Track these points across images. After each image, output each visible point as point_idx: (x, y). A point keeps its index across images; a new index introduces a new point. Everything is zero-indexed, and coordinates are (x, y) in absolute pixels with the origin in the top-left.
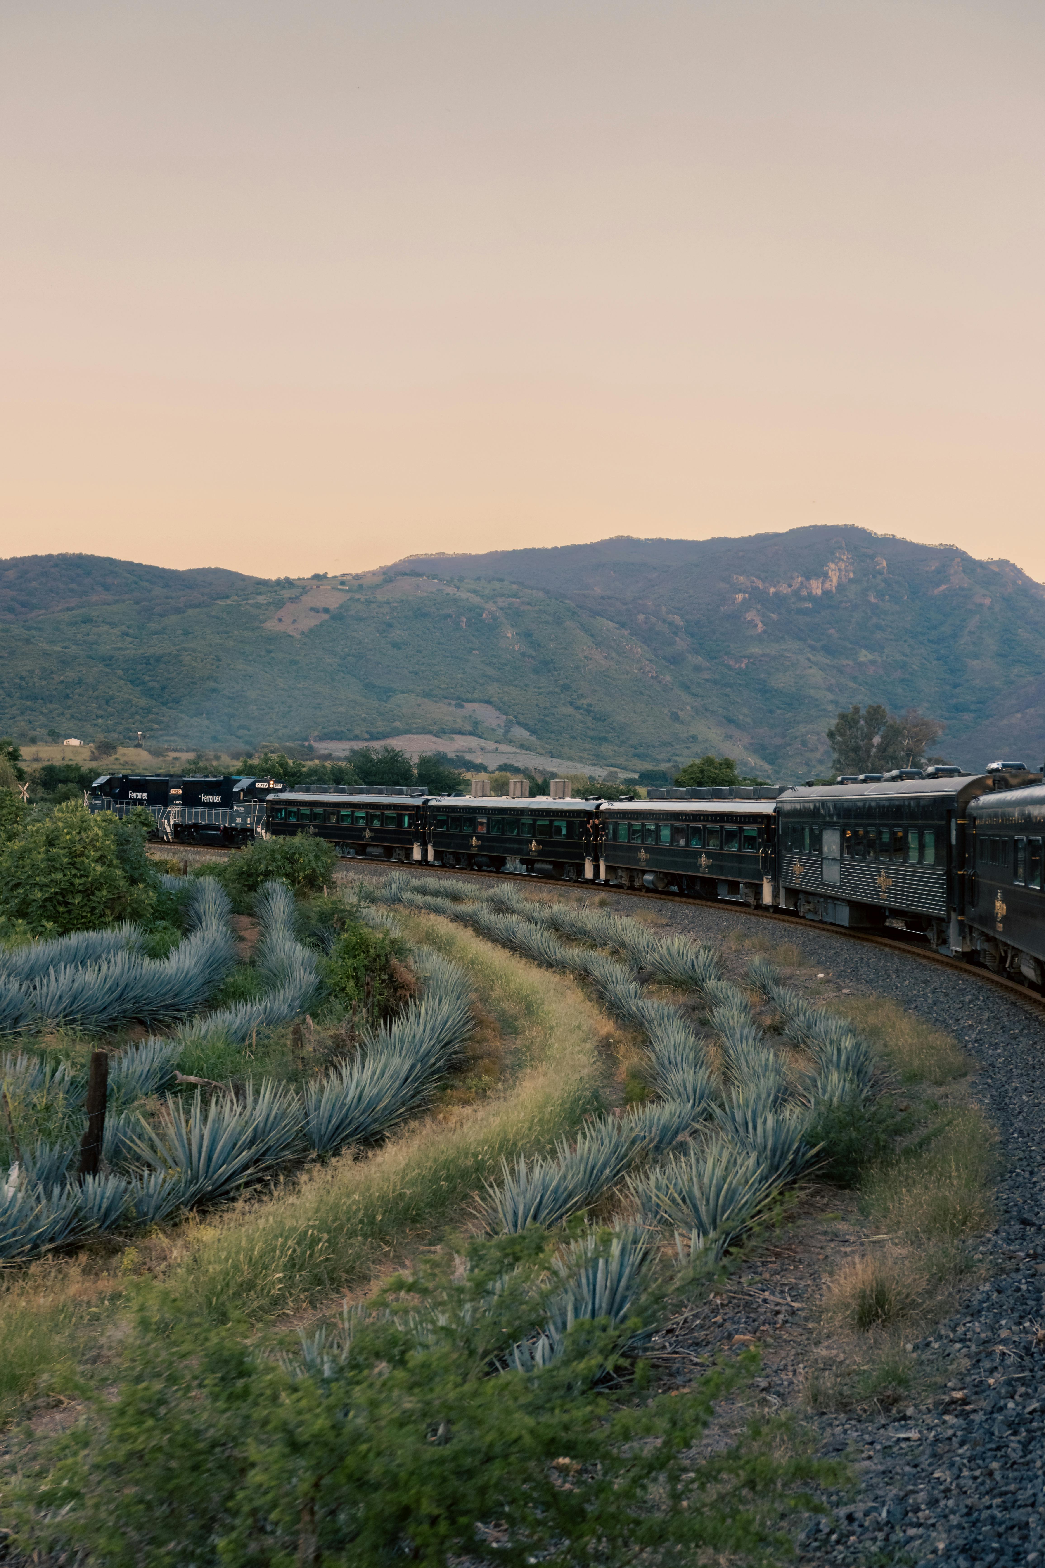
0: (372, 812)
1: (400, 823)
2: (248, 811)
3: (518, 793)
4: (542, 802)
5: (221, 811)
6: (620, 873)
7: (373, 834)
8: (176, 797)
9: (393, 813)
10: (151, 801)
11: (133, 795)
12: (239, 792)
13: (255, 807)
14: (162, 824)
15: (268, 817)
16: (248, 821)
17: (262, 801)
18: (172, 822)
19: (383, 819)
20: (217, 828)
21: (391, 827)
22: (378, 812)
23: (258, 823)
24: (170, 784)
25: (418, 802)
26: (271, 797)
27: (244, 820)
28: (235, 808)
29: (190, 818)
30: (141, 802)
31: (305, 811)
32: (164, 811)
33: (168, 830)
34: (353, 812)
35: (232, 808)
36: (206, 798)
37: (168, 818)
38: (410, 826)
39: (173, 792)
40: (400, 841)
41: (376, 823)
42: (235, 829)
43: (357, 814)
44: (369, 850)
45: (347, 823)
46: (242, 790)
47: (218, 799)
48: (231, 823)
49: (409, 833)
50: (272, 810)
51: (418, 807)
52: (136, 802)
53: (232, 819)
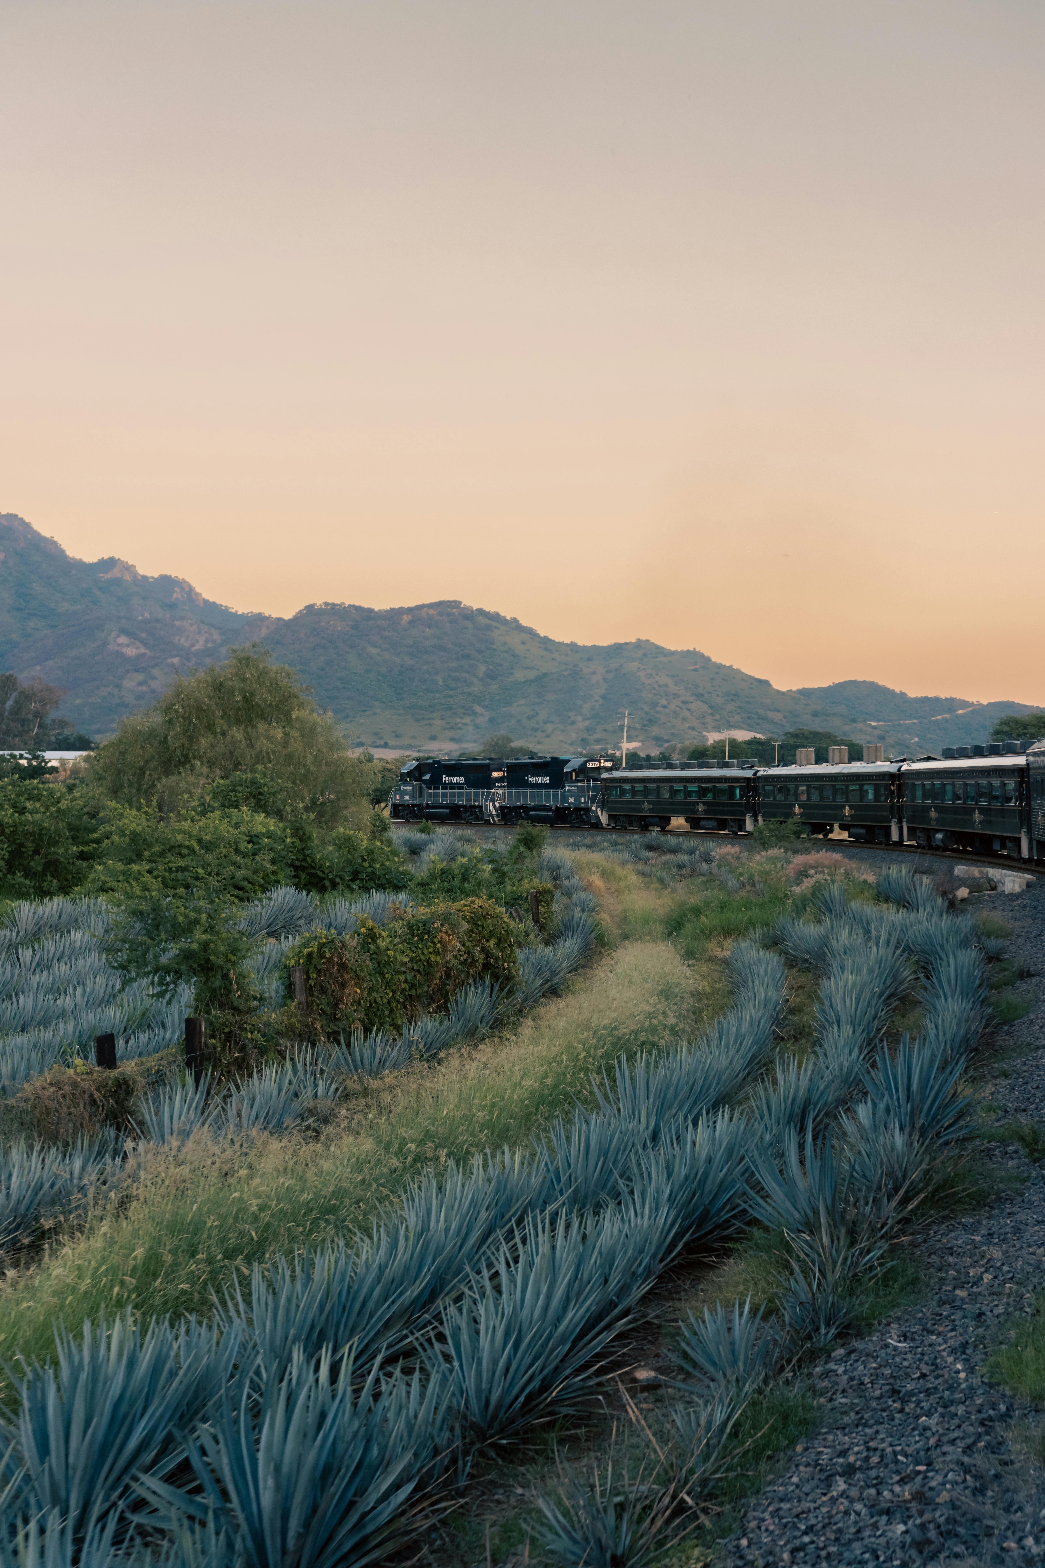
0: (704, 785)
1: (732, 795)
2: (581, 791)
3: (837, 760)
4: (857, 767)
5: (551, 791)
6: (919, 834)
7: (705, 808)
8: (501, 780)
9: (724, 786)
10: (470, 784)
11: (447, 779)
12: (571, 773)
13: (588, 786)
14: (487, 807)
15: (603, 795)
16: (582, 800)
17: (595, 780)
18: (497, 805)
19: (716, 792)
20: (549, 809)
21: (724, 799)
22: (710, 785)
23: (593, 802)
24: (492, 767)
25: (749, 774)
26: (605, 775)
27: (578, 799)
28: (567, 788)
29: (518, 800)
30: (460, 786)
31: (639, 787)
32: (488, 794)
33: (494, 812)
34: (685, 787)
35: (564, 787)
36: (533, 779)
37: (493, 801)
38: (741, 798)
39: (495, 774)
40: (732, 813)
41: (710, 796)
42: (568, 809)
43: (690, 789)
44: (702, 823)
45: (680, 797)
46: (574, 770)
47: (547, 780)
48: (563, 802)
49: (740, 805)
50: (607, 788)
51: (748, 779)
52: (452, 786)
53: (565, 798)
